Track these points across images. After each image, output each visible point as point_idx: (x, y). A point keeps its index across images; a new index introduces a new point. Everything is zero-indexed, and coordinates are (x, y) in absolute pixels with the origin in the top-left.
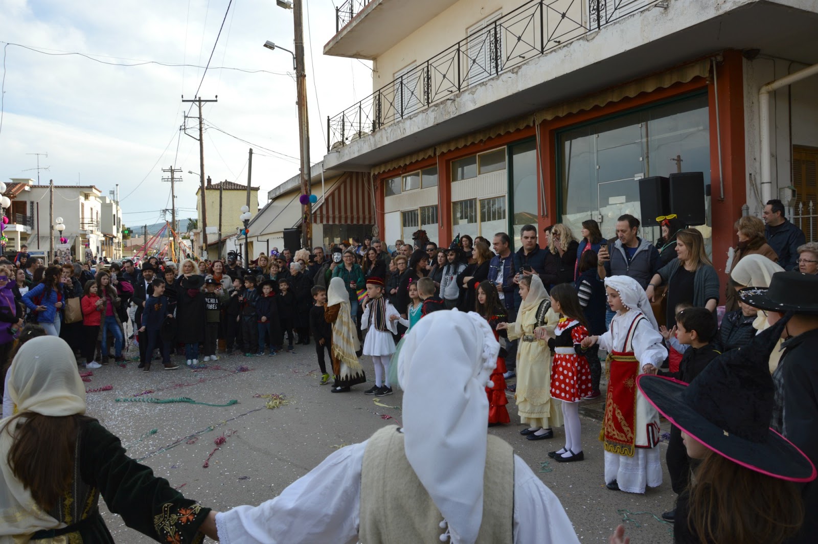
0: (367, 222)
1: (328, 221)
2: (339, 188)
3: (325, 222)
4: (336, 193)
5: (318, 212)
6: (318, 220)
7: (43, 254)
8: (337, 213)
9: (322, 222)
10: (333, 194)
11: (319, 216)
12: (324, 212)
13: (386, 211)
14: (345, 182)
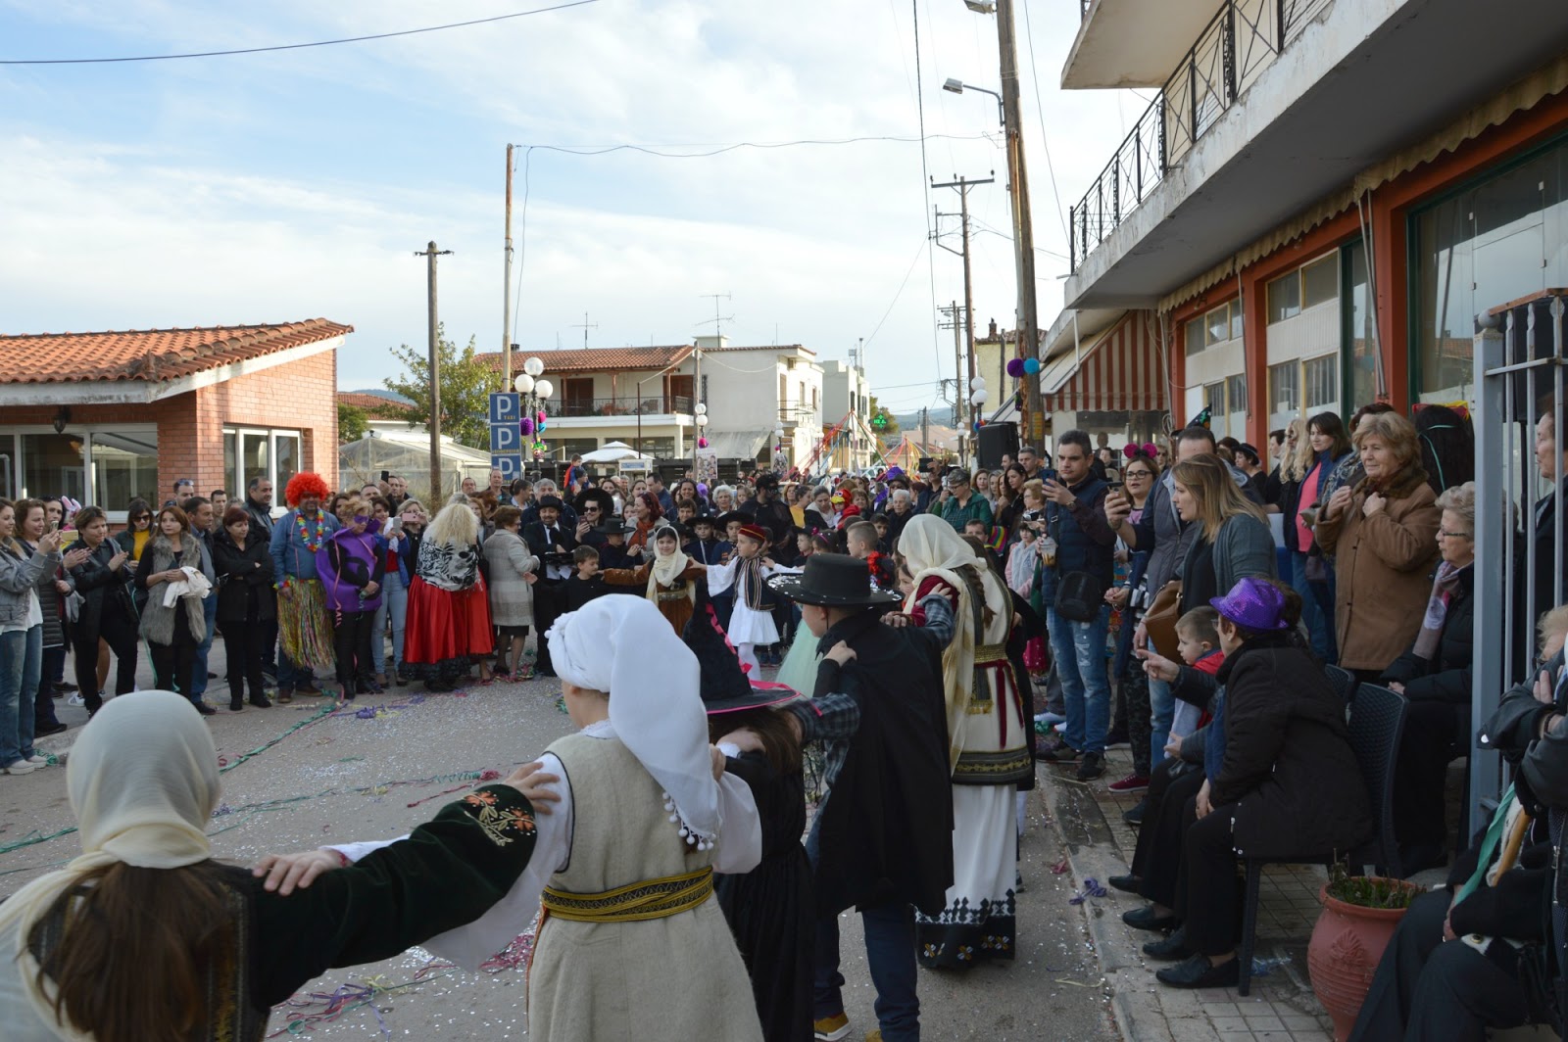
0: (1154, 406)
1: (1086, 405)
2: (1109, 343)
3: (1080, 409)
4: (1104, 351)
5: (1069, 389)
6: (1067, 403)
7: (643, 466)
8: (1104, 389)
9: (1074, 407)
10: (1096, 354)
11: (1069, 396)
12: (1079, 388)
13: (1187, 385)
14: (1121, 331)
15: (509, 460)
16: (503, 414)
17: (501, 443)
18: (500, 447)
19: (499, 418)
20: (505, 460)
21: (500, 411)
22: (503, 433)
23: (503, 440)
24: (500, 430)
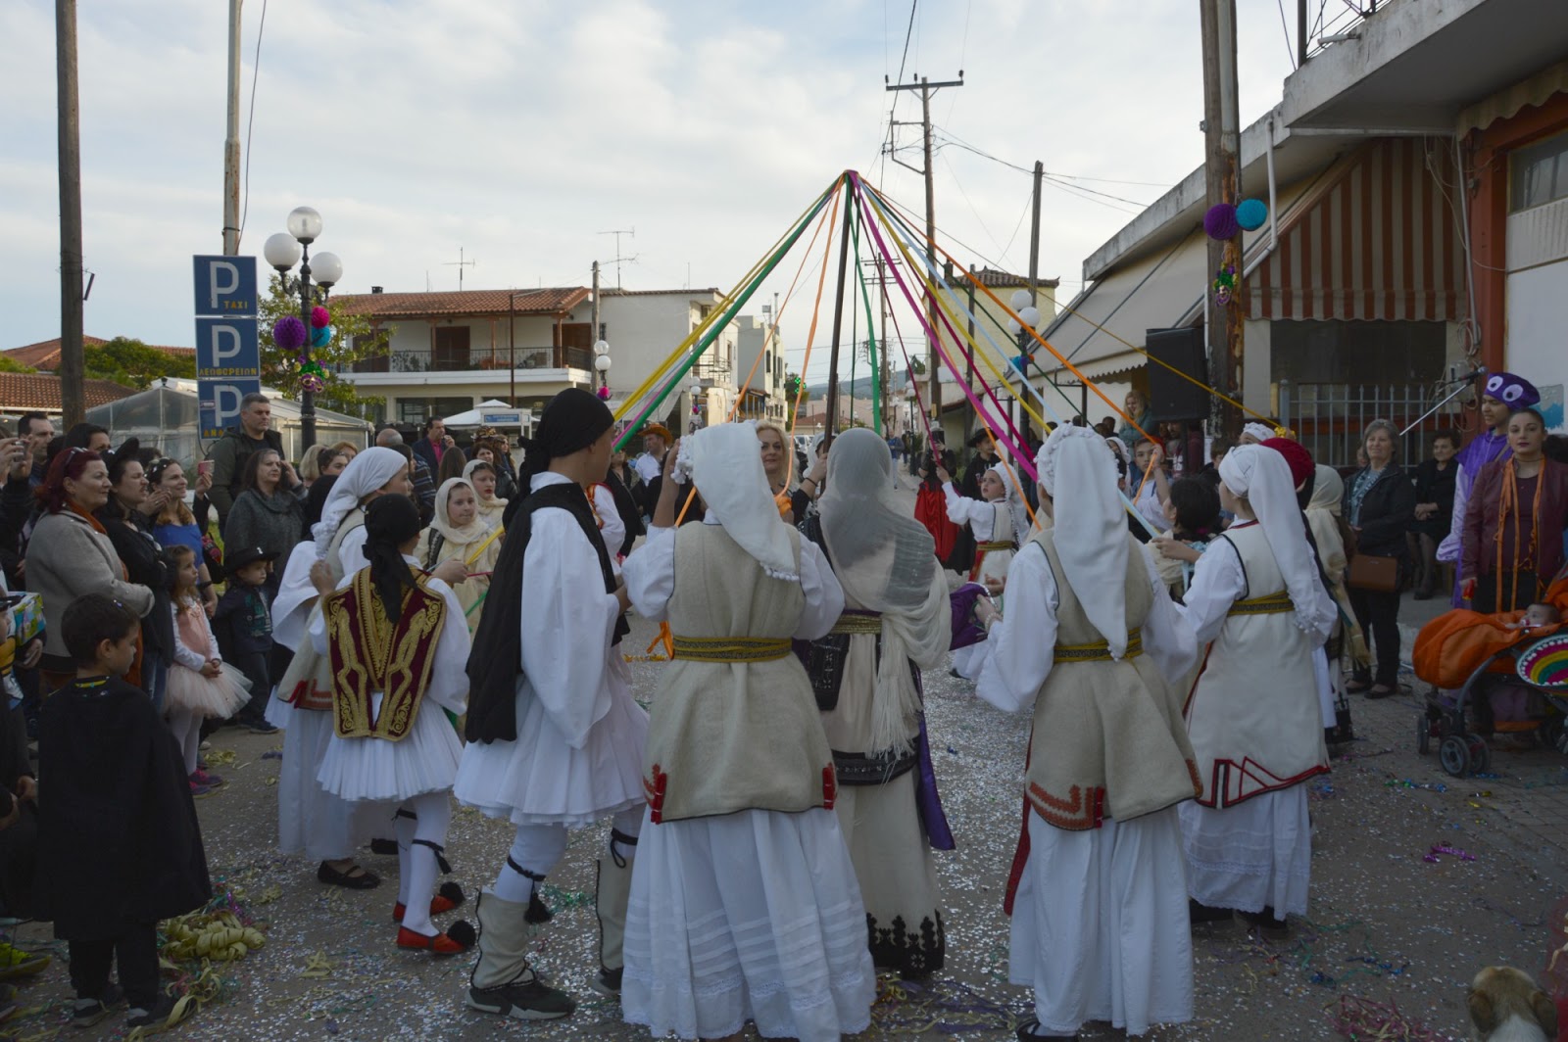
1: (1287, 309)
2: (1324, 202)
3: (1277, 315)
4: (1316, 216)
5: (1255, 282)
6: (1256, 305)
8: (1317, 282)
9: (1267, 312)
10: (1303, 221)
11: (1259, 292)
12: (1276, 281)
13: (1514, 260)
14: (1345, 183)
15: (233, 389)
16: (221, 297)
17: (217, 355)
18: (216, 363)
19: (215, 304)
20: (225, 388)
21: (216, 291)
22: (221, 335)
23: (221, 349)
24: (216, 330)
